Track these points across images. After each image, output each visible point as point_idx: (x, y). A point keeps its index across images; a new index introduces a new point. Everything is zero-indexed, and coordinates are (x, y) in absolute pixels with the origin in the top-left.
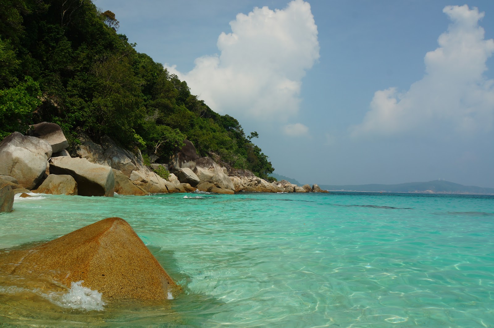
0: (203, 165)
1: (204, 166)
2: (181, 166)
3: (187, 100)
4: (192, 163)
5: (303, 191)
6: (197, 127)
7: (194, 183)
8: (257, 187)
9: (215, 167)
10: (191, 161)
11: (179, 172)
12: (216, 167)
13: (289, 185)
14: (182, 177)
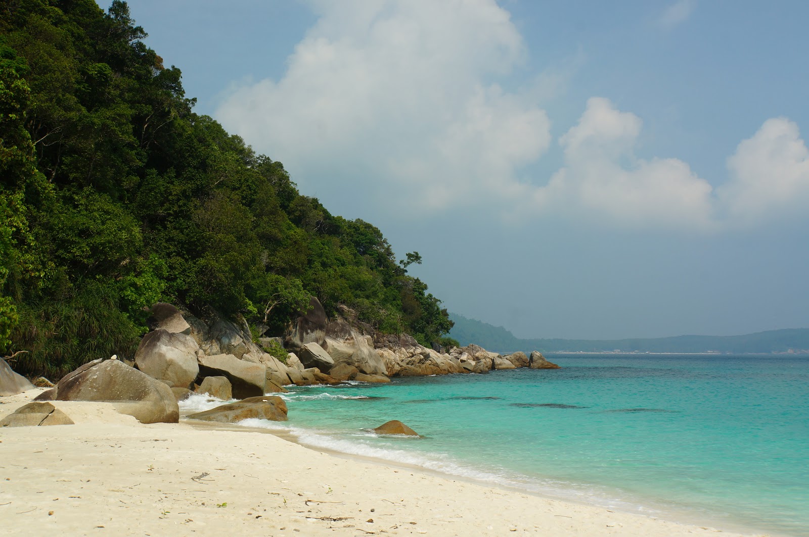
0: (334, 333)
1: (337, 336)
2: (302, 340)
3: (291, 205)
4: (318, 333)
5: (509, 366)
6: (317, 264)
7: (325, 367)
8: (423, 366)
9: (354, 337)
10: (317, 330)
11: (302, 349)
12: (356, 338)
13: (483, 354)
14: (307, 358)
